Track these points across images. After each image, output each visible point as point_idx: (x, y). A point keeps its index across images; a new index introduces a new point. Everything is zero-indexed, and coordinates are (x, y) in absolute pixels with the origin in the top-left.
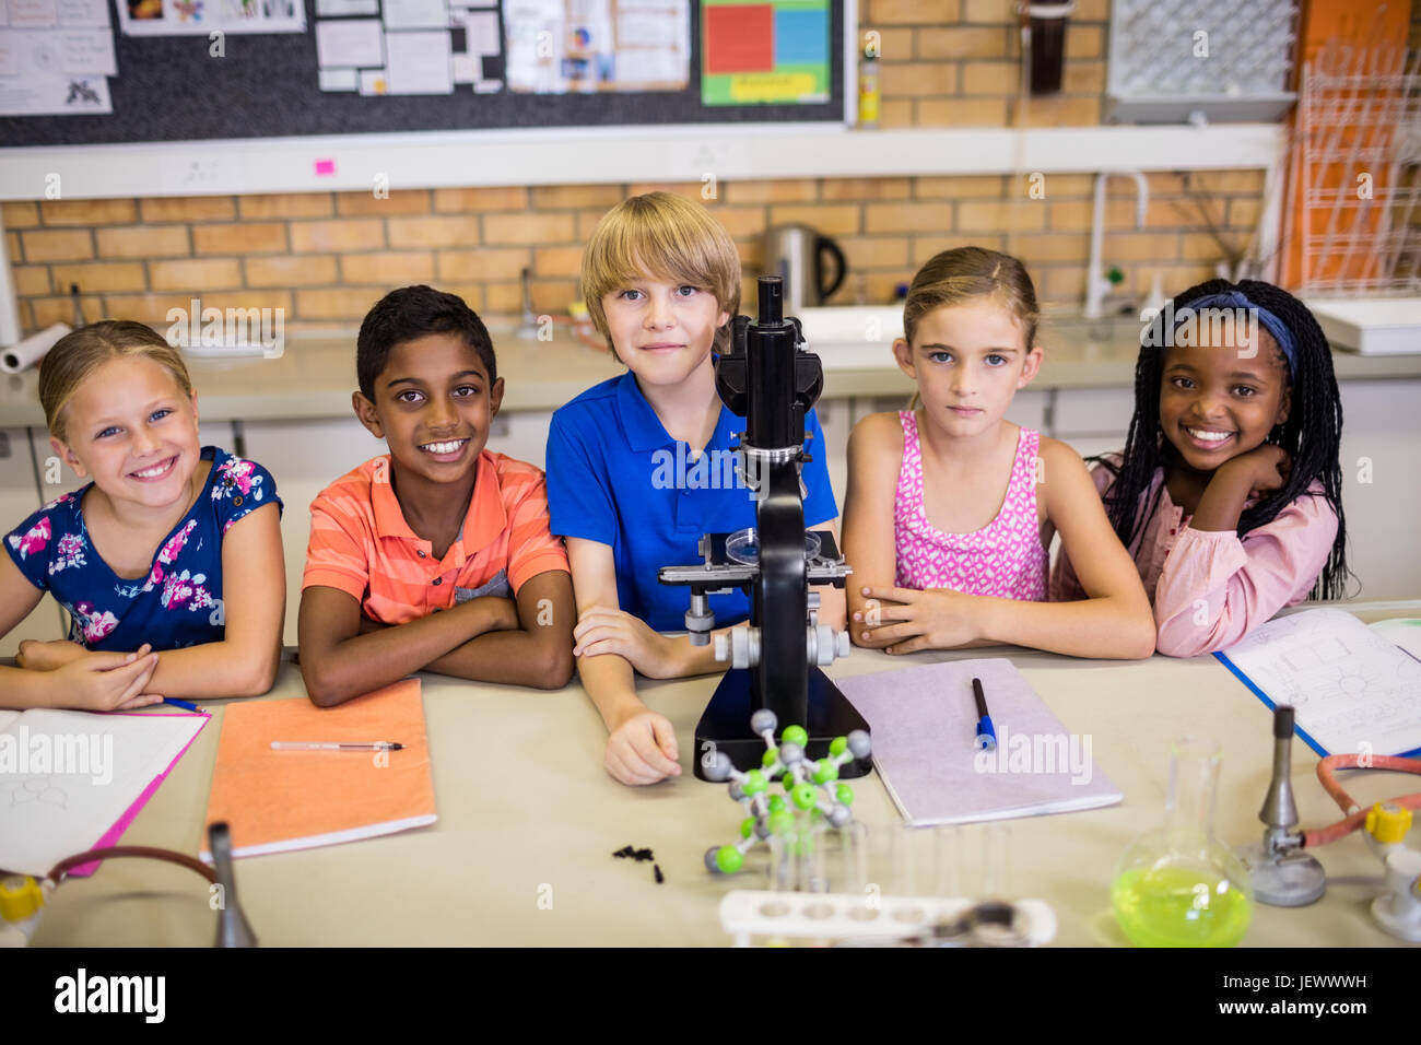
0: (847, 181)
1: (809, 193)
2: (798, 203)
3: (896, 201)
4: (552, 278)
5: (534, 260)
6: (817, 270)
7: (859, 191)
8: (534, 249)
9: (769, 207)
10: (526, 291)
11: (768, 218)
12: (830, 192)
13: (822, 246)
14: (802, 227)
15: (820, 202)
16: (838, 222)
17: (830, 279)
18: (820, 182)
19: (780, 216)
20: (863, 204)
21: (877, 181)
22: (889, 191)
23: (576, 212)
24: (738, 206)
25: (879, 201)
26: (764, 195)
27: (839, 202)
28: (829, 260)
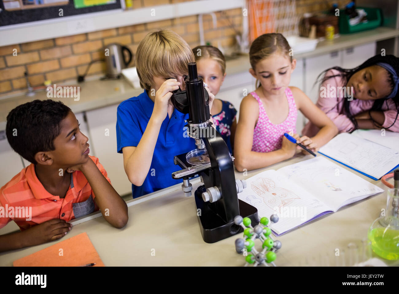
0: (125, 27)
1: (114, 33)
2: (112, 37)
3: (141, 31)
4: (35, 74)
5: (27, 69)
6: (123, 57)
7: (130, 30)
8: (26, 65)
9: (102, 39)
10: (27, 80)
11: (103, 43)
12: (121, 31)
13: (123, 49)
14: (116, 44)
15: (118, 35)
16: (125, 40)
17: (127, 59)
18: (117, 29)
19: (107, 42)
20: (132, 34)
21: (134, 26)
22: (139, 29)
23: (39, 51)
24: (93, 40)
25: (136, 32)
26: (100, 35)
27: (125, 34)
28: (126, 53)
